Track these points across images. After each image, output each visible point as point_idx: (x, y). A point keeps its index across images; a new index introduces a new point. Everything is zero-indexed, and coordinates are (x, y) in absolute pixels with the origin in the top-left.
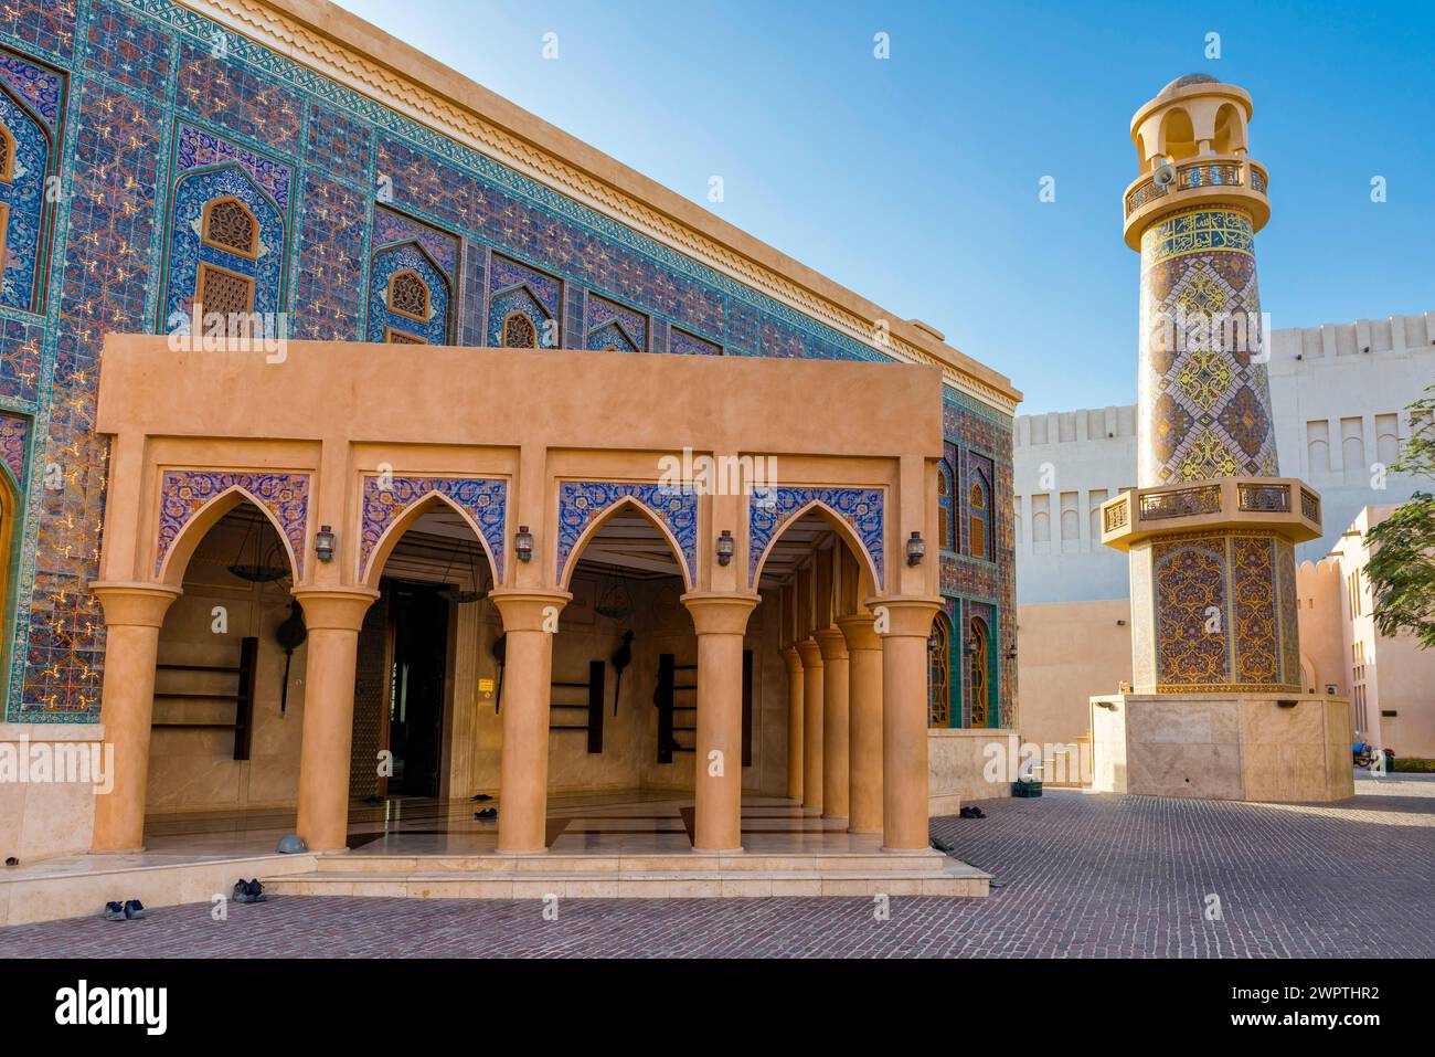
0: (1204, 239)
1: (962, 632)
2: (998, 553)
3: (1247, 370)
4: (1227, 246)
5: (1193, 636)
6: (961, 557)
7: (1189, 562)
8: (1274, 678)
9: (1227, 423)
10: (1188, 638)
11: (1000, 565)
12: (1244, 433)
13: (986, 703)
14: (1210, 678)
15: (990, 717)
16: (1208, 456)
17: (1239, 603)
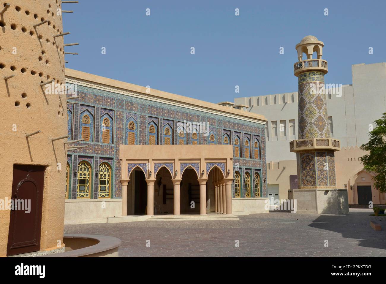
0: (311, 79)
1: (252, 176)
2: (261, 157)
3: (320, 111)
4: (316, 81)
5: (308, 175)
6: (252, 159)
7: (307, 157)
8: (327, 185)
9: (315, 124)
10: (307, 176)
11: (262, 160)
12: (320, 126)
13: (259, 191)
14: (312, 185)
15: (260, 195)
16: (311, 132)
17: (318, 168)
